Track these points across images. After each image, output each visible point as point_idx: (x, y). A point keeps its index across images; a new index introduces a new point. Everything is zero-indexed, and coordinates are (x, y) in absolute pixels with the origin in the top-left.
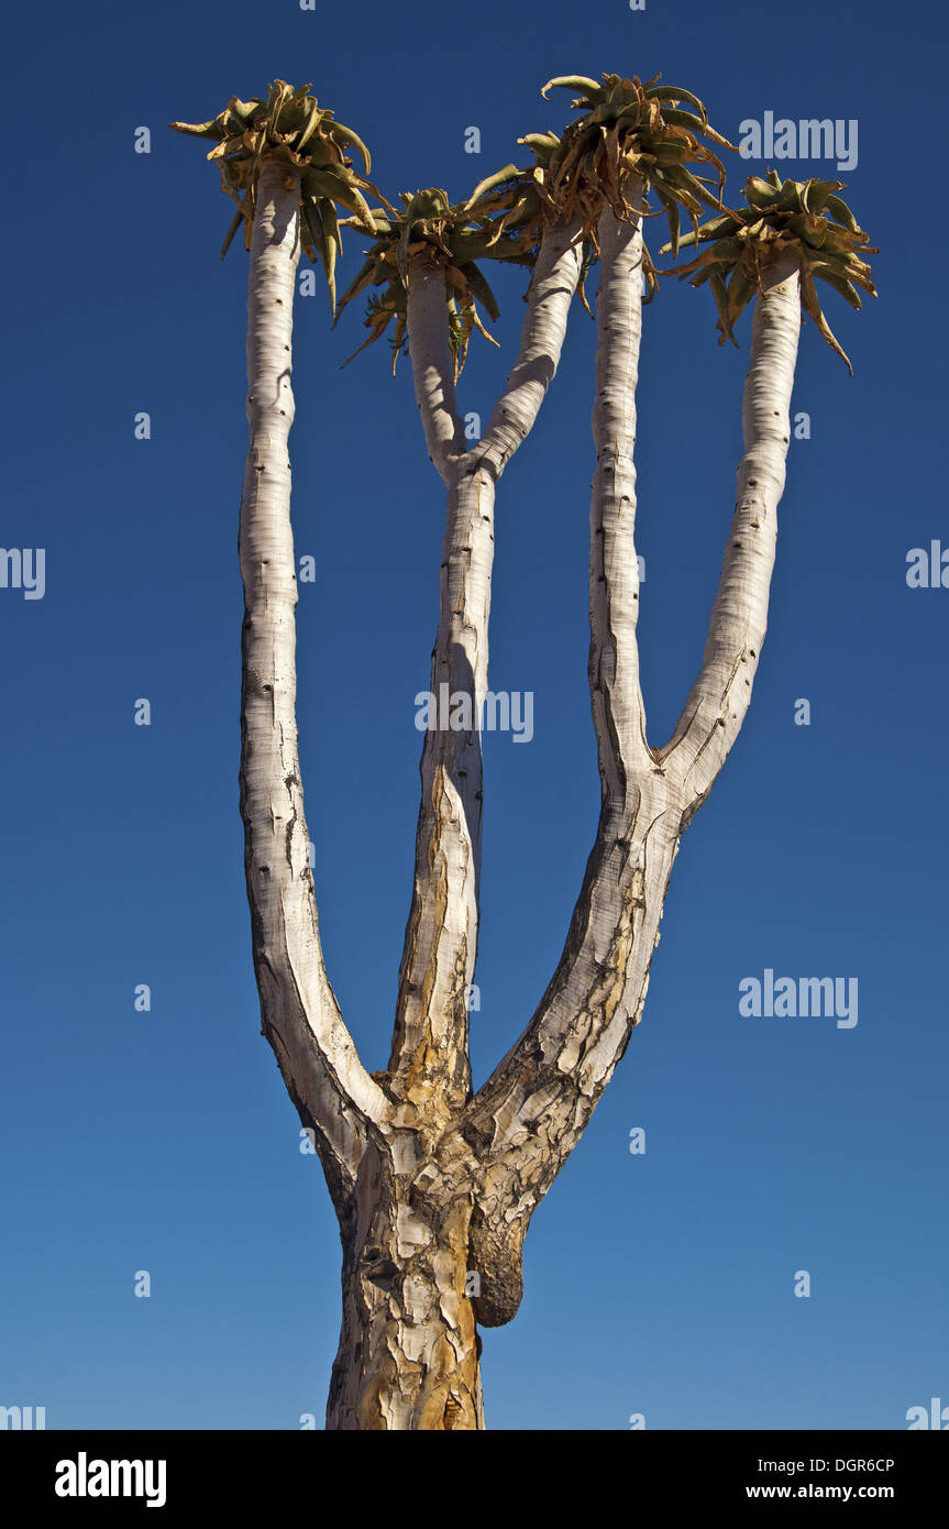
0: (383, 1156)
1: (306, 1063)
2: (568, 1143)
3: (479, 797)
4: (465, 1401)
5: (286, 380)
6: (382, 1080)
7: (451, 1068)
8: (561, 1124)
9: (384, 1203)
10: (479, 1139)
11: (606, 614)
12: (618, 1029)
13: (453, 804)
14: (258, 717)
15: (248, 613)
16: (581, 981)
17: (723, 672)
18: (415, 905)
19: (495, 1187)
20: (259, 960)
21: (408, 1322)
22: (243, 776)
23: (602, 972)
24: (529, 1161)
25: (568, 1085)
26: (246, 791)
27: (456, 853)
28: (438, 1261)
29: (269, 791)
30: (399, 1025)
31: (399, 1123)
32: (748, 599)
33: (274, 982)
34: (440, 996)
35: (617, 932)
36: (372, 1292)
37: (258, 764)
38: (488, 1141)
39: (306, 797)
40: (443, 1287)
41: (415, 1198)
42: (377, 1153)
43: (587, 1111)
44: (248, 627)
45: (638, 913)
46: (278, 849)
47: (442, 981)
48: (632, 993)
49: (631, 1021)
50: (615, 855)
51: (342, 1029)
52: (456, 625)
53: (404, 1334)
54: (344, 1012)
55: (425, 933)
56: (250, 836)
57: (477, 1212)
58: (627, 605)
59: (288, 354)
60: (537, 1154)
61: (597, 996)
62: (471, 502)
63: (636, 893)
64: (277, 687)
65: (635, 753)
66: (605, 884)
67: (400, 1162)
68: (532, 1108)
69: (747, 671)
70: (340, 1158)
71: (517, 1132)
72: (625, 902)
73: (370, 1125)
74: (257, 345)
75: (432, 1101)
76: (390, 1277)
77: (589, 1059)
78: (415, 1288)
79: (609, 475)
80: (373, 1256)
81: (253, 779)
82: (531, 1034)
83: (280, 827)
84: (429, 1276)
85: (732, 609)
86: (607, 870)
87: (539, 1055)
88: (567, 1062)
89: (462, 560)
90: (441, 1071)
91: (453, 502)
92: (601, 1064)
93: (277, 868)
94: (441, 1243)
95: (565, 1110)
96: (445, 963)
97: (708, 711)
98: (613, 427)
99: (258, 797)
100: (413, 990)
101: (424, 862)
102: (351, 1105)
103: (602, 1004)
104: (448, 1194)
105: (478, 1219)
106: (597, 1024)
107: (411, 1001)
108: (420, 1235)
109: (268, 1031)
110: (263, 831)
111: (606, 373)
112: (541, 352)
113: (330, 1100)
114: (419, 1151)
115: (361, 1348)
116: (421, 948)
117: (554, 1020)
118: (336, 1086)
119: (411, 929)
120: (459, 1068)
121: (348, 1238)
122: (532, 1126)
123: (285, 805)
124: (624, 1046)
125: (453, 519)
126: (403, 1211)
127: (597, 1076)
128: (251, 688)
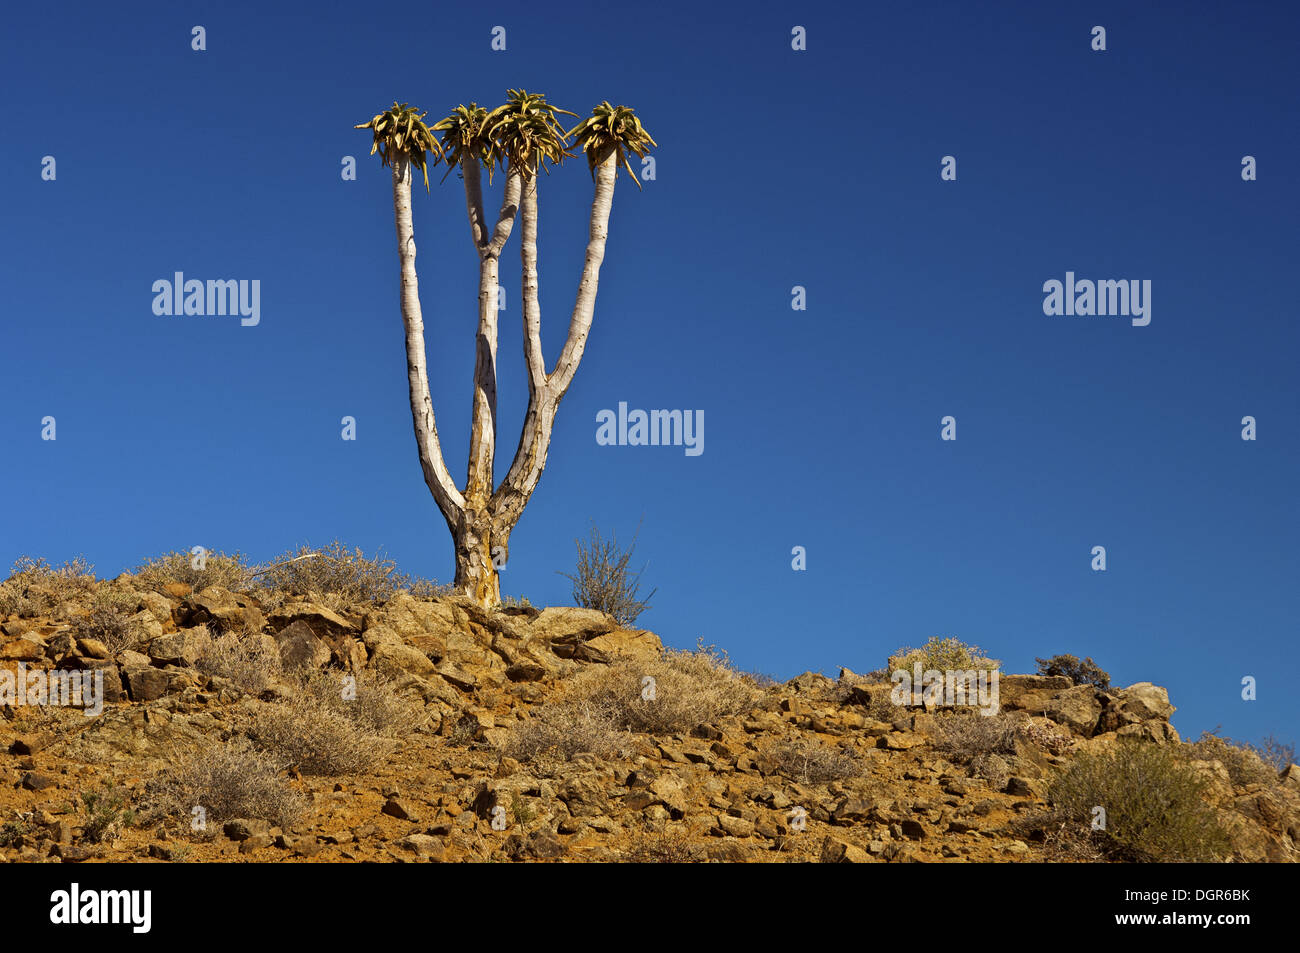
0: (464, 518)
1: (439, 492)
2: (520, 510)
3: (494, 391)
4: (489, 587)
5: (412, 240)
6: (463, 494)
7: (485, 488)
8: (517, 504)
9: (464, 532)
10: (491, 510)
11: (527, 331)
12: (535, 473)
13: (483, 397)
14: (414, 378)
15: (407, 338)
16: (521, 460)
17: (570, 344)
18: (472, 434)
19: (496, 525)
20: (421, 460)
21: (472, 566)
22: (411, 398)
23: (528, 456)
24: (507, 517)
25: (518, 493)
26: (412, 404)
27: (485, 414)
28: (480, 548)
29: (419, 404)
30: (469, 475)
31: (468, 508)
32: (584, 314)
33: (427, 467)
34: (480, 465)
35: (533, 443)
36: (462, 558)
37: (415, 394)
38: (494, 511)
39: (433, 403)
40: (482, 555)
41: (473, 530)
42: (462, 517)
43: (526, 500)
44: (407, 343)
45: (539, 436)
46: (423, 423)
47: (481, 459)
48: (540, 460)
49: (540, 470)
50: (532, 417)
51: (450, 479)
52: (483, 325)
53: (470, 569)
54: (451, 473)
55: (475, 444)
56: (415, 419)
57: (491, 533)
58: (535, 327)
59: (411, 228)
60: (510, 514)
61: (526, 464)
62: (487, 271)
63: (539, 429)
64: (419, 366)
65: (540, 379)
66: (529, 426)
67: (469, 520)
68: (507, 500)
69: (582, 343)
70: (451, 519)
71: (503, 508)
72: (535, 433)
73: (459, 509)
74: (399, 228)
75: (479, 501)
76: (466, 554)
77: (525, 483)
78: (474, 556)
79: (526, 278)
80: (462, 548)
81: (414, 399)
82: (507, 478)
83: (424, 416)
84: (478, 552)
85: (576, 318)
86: (530, 421)
87: (509, 484)
88: (517, 486)
89: (485, 297)
90: (481, 490)
91: (481, 270)
92: (530, 484)
93: (424, 430)
94: (481, 543)
95: (518, 500)
96: (482, 453)
97: (564, 361)
98: (527, 259)
99: (415, 406)
100: (472, 463)
101: (475, 418)
102: (453, 503)
103: (528, 467)
104: (482, 528)
105: (492, 535)
106: (526, 473)
107: (472, 467)
108: (475, 541)
109: (427, 481)
110: (419, 418)
111: (524, 238)
112: (512, 203)
113: (446, 502)
114: (474, 516)
115: (460, 574)
116: (475, 449)
117: (514, 473)
118: (448, 498)
119: (472, 442)
120: (488, 487)
121: (456, 543)
122: (507, 506)
123: (426, 408)
124: (539, 477)
125: (482, 278)
126: (469, 534)
127: (528, 488)
128: (411, 367)
